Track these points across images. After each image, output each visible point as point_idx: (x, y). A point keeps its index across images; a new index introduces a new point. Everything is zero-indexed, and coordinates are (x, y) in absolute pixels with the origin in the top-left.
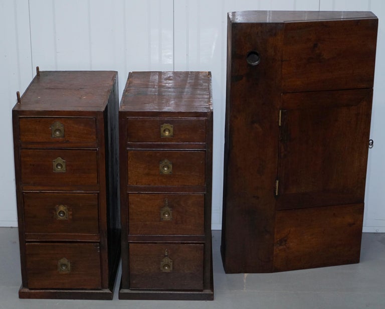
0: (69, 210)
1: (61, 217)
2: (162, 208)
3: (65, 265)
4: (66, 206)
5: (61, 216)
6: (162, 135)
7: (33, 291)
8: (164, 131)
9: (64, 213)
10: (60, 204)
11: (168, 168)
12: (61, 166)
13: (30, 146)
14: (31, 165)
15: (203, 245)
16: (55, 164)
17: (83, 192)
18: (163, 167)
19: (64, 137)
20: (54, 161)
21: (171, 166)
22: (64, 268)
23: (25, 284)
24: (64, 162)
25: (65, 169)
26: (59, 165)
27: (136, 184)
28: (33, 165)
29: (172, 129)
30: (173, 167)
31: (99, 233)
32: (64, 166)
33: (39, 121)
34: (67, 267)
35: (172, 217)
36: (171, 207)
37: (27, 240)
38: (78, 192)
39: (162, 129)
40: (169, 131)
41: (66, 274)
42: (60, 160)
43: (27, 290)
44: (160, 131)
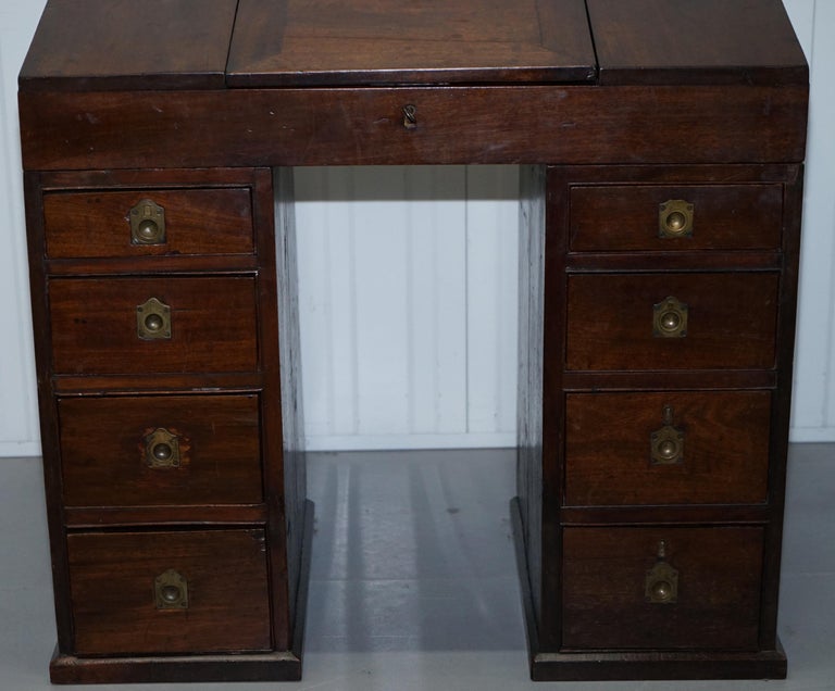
0: (181, 441)
1: (161, 460)
2: (656, 430)
3: (173, 589)
4: (173, 430)
5: (160, 458)
6: (661, 230)
7: (88, 662)
8: (669, 220)
9: (168, 450)
10: (156, 425)
11: (676, 321)
12: (159, 320)
13: (74, 270)
14: (77, 320)
15: (761, 528)
16: (142, 317)
17: (217, 390)
18: (664, 319)
19: (165, 242)
20: (141, 310)
21: (685, 315)
22: (171, 597)
23: (66, 645)
24: (166, 310)
25: (169, 331)
26: (154, 320)
27: (589, 367)
28: (84, 322)
29: (689, 215)
30: (690, 316)
31: (264, 500)
32: (166, 320)
33: (98, 201)
34: (178, 595)
35: (681, 455)
36: (682, 427)
37: (69, 527)
38: (205, 390)
39: (664, 215)
40: (682, 218)
41: (177, 614)
42: (155, 306)
43: (70, 661)
44: (657, 220)
